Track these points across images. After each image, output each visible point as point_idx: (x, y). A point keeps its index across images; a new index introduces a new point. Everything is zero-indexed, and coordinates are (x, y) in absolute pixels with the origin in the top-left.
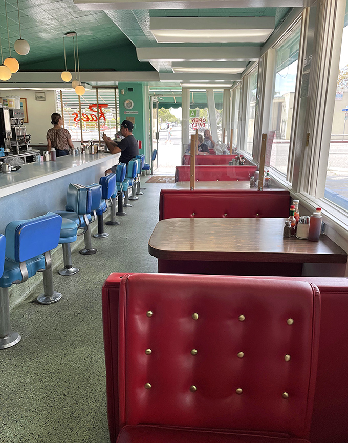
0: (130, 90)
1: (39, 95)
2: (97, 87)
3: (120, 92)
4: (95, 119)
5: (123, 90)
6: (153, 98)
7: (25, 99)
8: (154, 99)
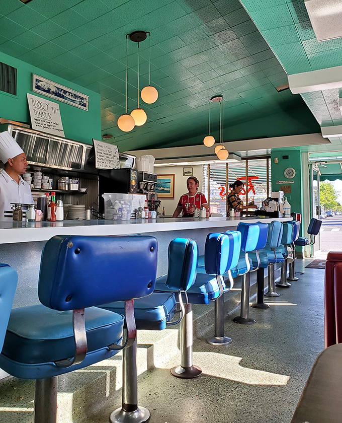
0: (286, 157)
1: (187, 170)
2: (247, 159)
3: (273, 162)
4: (243, 193)
5: (277, 159)
6: (313, 166)
7: (174, 175)
8: (315, 168)
